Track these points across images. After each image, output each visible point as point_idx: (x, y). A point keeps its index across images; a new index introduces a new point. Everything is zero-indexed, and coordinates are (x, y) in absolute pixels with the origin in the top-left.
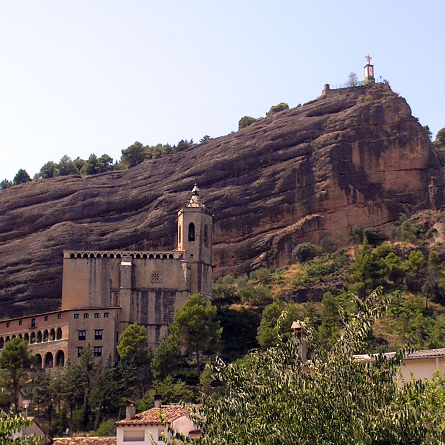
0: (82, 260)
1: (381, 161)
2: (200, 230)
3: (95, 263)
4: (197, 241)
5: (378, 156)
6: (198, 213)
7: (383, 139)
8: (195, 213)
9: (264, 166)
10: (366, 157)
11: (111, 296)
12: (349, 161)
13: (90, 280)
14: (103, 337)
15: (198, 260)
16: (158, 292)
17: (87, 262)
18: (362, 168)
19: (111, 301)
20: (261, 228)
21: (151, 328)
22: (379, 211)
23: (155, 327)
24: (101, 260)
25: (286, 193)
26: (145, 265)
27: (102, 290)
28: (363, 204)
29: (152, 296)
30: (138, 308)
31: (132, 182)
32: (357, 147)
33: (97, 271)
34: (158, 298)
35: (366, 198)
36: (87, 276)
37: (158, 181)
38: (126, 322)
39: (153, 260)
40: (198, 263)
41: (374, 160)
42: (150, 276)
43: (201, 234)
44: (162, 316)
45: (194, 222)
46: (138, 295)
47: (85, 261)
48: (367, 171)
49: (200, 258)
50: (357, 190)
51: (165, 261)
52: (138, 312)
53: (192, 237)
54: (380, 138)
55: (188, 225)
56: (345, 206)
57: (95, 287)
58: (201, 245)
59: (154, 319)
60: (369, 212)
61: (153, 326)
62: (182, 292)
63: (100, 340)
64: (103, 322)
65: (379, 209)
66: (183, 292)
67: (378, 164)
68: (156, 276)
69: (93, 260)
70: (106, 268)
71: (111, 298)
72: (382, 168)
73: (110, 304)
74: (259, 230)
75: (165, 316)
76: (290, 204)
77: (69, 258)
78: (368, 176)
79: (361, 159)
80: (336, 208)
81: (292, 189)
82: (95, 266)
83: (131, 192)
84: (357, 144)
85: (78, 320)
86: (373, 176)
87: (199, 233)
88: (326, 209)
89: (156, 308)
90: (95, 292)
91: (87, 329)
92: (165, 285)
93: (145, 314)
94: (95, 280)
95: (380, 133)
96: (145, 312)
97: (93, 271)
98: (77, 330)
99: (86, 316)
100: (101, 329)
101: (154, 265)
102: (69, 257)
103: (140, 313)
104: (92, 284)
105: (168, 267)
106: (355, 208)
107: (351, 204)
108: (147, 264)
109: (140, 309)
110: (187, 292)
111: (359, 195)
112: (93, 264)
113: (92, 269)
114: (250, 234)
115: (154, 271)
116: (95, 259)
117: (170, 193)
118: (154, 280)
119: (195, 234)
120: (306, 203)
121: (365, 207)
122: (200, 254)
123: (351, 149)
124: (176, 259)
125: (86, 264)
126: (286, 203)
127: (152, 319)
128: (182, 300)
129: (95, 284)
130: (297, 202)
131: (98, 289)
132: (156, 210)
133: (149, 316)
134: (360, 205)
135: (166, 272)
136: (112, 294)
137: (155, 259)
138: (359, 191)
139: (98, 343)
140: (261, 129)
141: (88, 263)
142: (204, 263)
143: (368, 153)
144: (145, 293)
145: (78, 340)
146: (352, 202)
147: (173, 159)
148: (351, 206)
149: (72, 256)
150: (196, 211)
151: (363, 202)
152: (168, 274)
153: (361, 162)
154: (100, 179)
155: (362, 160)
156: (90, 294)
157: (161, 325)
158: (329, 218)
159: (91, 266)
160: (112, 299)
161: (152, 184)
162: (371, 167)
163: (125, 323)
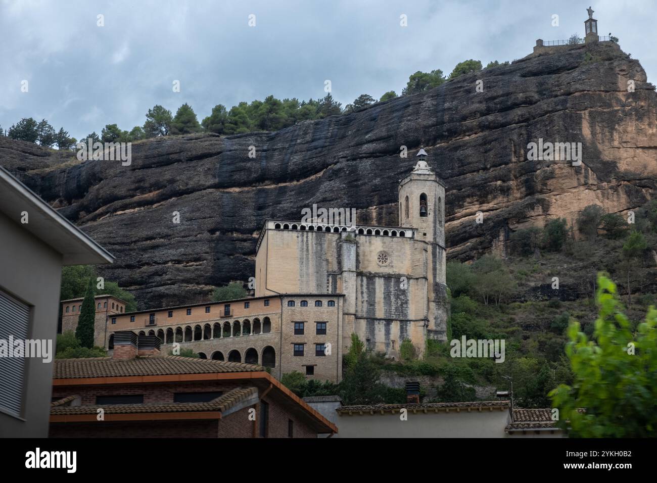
0: (290, 232)
1: (616, 135)
2: (433, 203)
3: (307, 237)
4: (430, 217)
5: (612, 129)
6: (431, 182)
7: (616, 108)
8: (427, 182)
9: (467, 134)
10: (598, 129)
11: (328, 280)
12: (578, 132)
13: (301, 259)
14: (327, 331)
15: (432, 240)
16: (388, 278)
17: (296, 235)
18: (593, 143)
19: (328, 287)
20: (466, 209)
21: (379, 323)
22: (615, 196)
23: (384, 322)
24: (314, 234)
25: (499, 167)
26: (370, 242)
27: (318, 273)
28: (596, 186)
29: (379, 284)
30: (363, 297)
31: (290, 146)
32: (587, 117)
33: (310, 248)
34: (387, 287)
35: (600, 180)
36: (297, 253)
37: (326, 146)
38: (351, 314)
39: (380, 237)
40: (432, 244)
41: (607, 134)
42: (376, 258)
43: (435, 208)
44: (393, 308)
45: (426, 193)
46: (362, 281)
47: (295, 234)
48: (600, 147)
49: (435, 239)
50: (589, 168)
51: (395, 239)
52: (363, 302)
53: (424, 211)
54: (613, 107)
55: (419, 196)
56: (575, 187)
57: (308, 269)
58: (435, 222)
59: (383, 311)
60: (603, 196)
61: (382, 321)
62: (417, 279)
63: (324, 335)
64: (328, 312)
65: (615, 193)
66: (420, 279)
67: (612, 139)
68: (383, 256)
69: (305, 233)
70: (321, 245)
71: (328, 283)
72: (616, 143)
73: (328, 290)
74: (464, 212)
75: (397, 309)
76: (504, 181)
77: (274, 230)
78: (601, 152)
79: (592, 132)
80: (562, 189)
81: (506, 164)
82: (307, 241)
83: (292, 158)
84: (587, 112)
85: (293, 308)
86: (606, 153)
87: (433, 207)
88: (550, 190)
89: (385, 298)
90: (308, 274)
91: (307, 320)
92: (395, 270)
93: (371, 305)
94: (308, 258)
95: (614, 102)
96: (371, 303)
97: (305, 247)
98: (292, 322)
99: (304, 303)
100: (326, 321)
101: (382, 245)
102: (274, 228)
103: (365, 304)
104: (304, 264)
105: (399, 248)
106: (587, 190)
107: (583, 185)
108: (372, 242)
109: (366, 298)
110: (424, 280)
111: (592, 175)
112: (305, 239)
113: (303, 245)
114: (451, 216)
115: (381, 252)
116: (307, 232)
117: (347, 161)
118: (381, 262)
119: (428, 209)
120: (526, 181)
121: (598, 189)
122: (435, 234)
123: (581, 118)
124: (409, 238)
125: (296, 238)
126: (499, 180)
127: (380, 312)
128: (417, 289)
129: (307, 264)
130: (513, 180)
131: (312, 270)
132: (330, 181)
133: (376, 307)
134: (592, 187)
135: (397, 254)
136: (330, 279)
137: (382, 236)
138: (592, 170)
139: (321, 339)
140: (462, 89)
141: (298, 237)
142: (439, 246)
143: (600, 125)
144: (371, 277)
145: (293, 334)
146: (583, 182)
147: (340, 120)
148: (582, 188)
149: (278, 227)
150: (429, 179)
151: (596, 183)
152: (400, 256)
153: (592, 136)
154: (246, 141)
155: (593, 134)
156: (301, 276)
157: (392, 320)
158: (554, 201)
159: (302, 241)
160: (330, 284)
161: (320, 149)
162: (603, 142)
163: (350, 316)
